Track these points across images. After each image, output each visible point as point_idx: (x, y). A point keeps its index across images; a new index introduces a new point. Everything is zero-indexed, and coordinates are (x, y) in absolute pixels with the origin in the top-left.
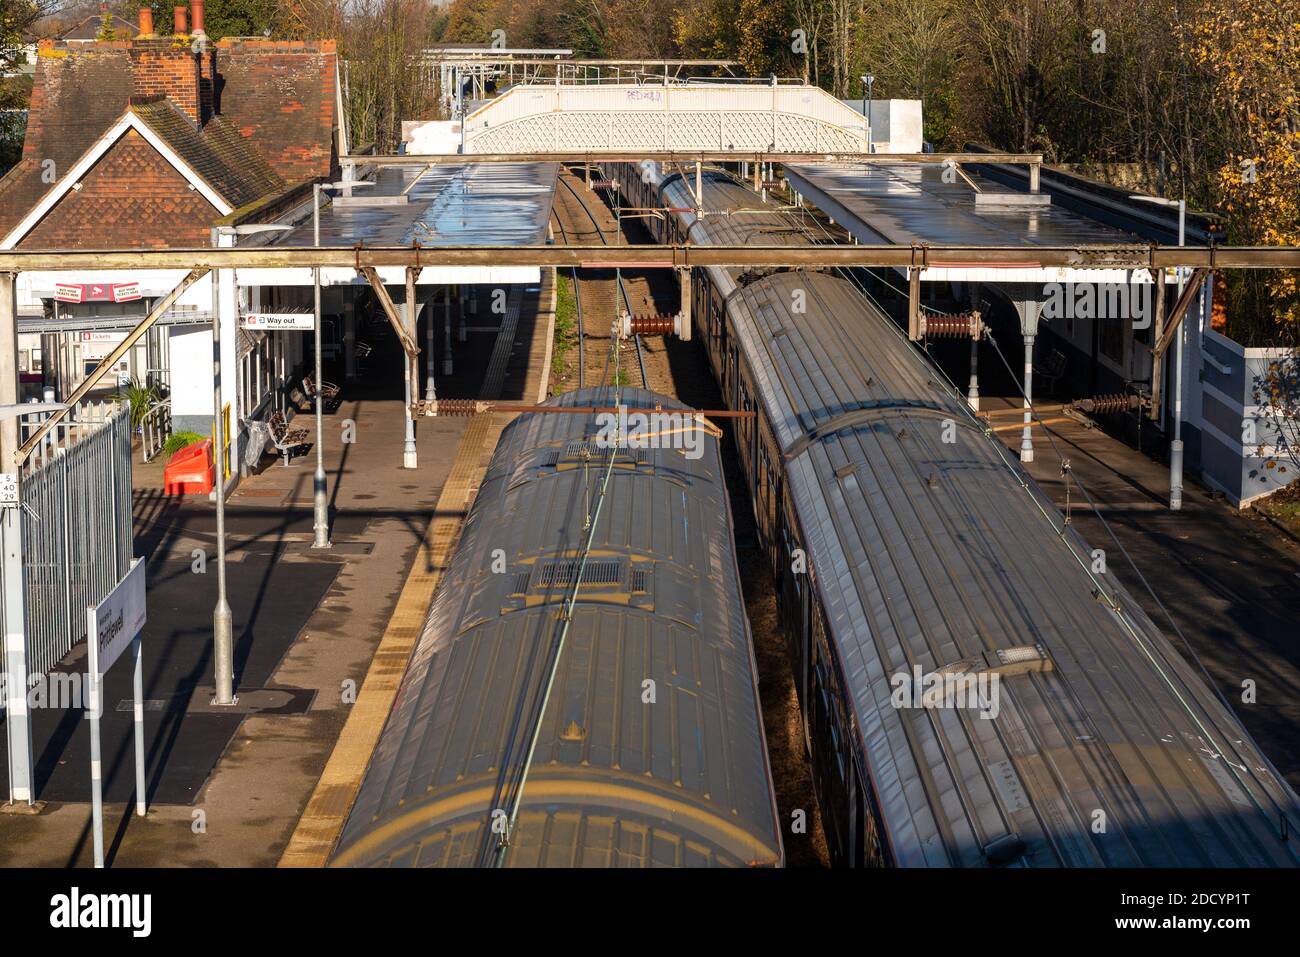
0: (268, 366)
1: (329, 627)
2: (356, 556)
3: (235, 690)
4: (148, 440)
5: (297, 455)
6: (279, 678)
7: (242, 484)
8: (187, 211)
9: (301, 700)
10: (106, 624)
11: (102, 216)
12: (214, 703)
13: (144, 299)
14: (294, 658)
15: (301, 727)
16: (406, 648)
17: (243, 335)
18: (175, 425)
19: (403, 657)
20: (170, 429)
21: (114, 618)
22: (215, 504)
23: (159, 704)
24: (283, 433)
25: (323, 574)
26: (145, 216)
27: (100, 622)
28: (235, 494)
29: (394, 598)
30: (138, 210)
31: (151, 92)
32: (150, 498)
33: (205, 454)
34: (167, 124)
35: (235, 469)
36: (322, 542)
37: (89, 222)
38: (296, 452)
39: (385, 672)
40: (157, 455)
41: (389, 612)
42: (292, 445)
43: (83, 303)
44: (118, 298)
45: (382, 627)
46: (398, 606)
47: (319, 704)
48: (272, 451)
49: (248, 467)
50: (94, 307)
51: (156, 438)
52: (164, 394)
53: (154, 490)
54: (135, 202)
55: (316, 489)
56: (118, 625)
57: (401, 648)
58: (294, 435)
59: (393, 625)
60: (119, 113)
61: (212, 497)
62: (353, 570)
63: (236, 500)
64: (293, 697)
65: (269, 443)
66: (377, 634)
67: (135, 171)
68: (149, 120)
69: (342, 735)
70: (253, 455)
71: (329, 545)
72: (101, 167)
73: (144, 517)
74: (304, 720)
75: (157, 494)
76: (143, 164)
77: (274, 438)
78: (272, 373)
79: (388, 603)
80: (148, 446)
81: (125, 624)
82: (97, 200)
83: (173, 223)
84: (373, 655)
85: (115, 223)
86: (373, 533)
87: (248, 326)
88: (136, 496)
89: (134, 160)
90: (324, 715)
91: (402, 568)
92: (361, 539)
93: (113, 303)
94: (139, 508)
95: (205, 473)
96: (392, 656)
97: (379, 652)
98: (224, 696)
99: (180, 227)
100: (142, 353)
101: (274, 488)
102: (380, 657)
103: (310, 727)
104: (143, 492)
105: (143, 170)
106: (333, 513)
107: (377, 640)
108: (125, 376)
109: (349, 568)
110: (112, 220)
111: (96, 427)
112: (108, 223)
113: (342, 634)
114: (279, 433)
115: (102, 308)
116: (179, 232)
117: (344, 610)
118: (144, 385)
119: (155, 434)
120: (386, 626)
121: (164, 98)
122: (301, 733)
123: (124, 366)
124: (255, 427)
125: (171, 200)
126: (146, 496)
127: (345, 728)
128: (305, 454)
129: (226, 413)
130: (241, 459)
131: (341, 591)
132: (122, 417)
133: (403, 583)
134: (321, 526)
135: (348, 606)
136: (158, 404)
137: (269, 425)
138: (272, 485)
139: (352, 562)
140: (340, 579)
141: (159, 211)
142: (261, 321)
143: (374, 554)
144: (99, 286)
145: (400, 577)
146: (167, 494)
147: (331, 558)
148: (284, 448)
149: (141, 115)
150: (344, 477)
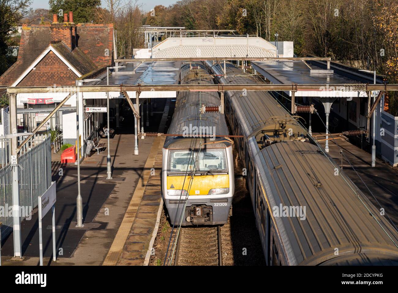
0: (93, 123)
1: (111, 203)
2: (120, 182)
3: (83, 223)
4: (56, 146)
5: (101, 151)
6: (97, 219)
7: (85, 160)
8: (68, 76)
9: (103, 226)
10: (44, 202)
11: (42, 78)
12: (77, 226)
13: (55, 103)
14: (101, 213)
15: (103, 234)
16: (136, 210)
17: (85, 114)
18: (64, 142)
19: (135, 212)
20: (63, 143)
21: (46, 200)
22: (77, 166)
23: (60, 227)
24: (97, 144)
25: (110, 187)
26: (55, 78)
27: (42, 201)
28: (82, 163)
29: (132, 194)
30: (53, 76)
31: (57, 40)
32: (57, 164)
33: (73, 150)
34: (62, 50)
35: (82, 155)
36: (109, 177)
37: (38, 79)
38: (101, 150)
39: (129, 217)
40: (59, 151)
41: (130, 198)
42: (100, 148)
43: (36, 104)
44: (47, 103)
45: (128, 203)
46: (133, 197)
47: (109, 227)
48: (94, 150)
49: (86, 154)
50: (40, 106)
51: (58, 146)
52: (61, 132)
53: (58, 162)
54: (52, 73)
55: (108, 161)
56: (48, 202)
57: (134, 210)
58: (101, 145)
59: (131, 203)
60: (47, 46)
61: (76, 164)
62: (119, 186)
63: (83, 165)
64: (101, 225)
65: (93, 147)
66: (127, 205)
67: (52, 64)
68: (56, 48)
69: (116, 236)
70: (88, 151)
71: (112, 178)
72: (42, 63)
73: (55, 170)
74: (104, 232)
75: (59, 163)
76: (54, 62)
77: (94, 146)
78: (94, 126)
79: (130, 196)
80: (56, 148)
81: (50, 201)
82: (40, 73)
83: (63, 80)
84: (126, 212)
85: (46, 80)
86: (125, 175)
87: (87, 111)
88: (53, 163)
89: (52, 61)
90: (110, 230)
91: (134, 185)
92: (121, 176)
93: (45, 104)
94: (53, 167)
95: (73, 156)
96: (131, 212)
97: (127, 211)
98: (80, 224)
99: (66, 81)
100: (54, 120)
101: (95, 161)
102: (127, 212)
103: (106, 234)
104: (55, 162)
105: (54, 63)
106: (113, 169)
107: (127, 207)
108: (49, 127)
109: (118, 185)
110: (45, 79)
111: (40, 142)
112: (44, 80)
113: (116, 205)
114: (96, 144)
115: (41, 106)
116: (65, 82)
117: (116, 198)
118: (54, 130)
119: (58, 144)
120: (129, 203)
121: (61, 42)
122: (104, 236)
123: (48, 124)
124: (89, 142)
125: (63, 73)
126: (55, 163)
127: (117, 234)
128: (104, 150)
129: (80, 138)
130: (84, 152)
131: (115, 192)
132: (48, 139)
133: (134, 190)
134: (109, 172)
135: (118, 197)
136: (59, 135)
137: (93, 142)
138: (94, 160)
139: (119, 183)
140: (115, 189)
141: (59, 76)
142: (91, 110)
143: (125, 181)
144: (41, 99)
145: (133, 188)
146: (62, 163)
147: (112, 182)
148: (97, 148)
149: (54, 47)
150: (116, 157)
